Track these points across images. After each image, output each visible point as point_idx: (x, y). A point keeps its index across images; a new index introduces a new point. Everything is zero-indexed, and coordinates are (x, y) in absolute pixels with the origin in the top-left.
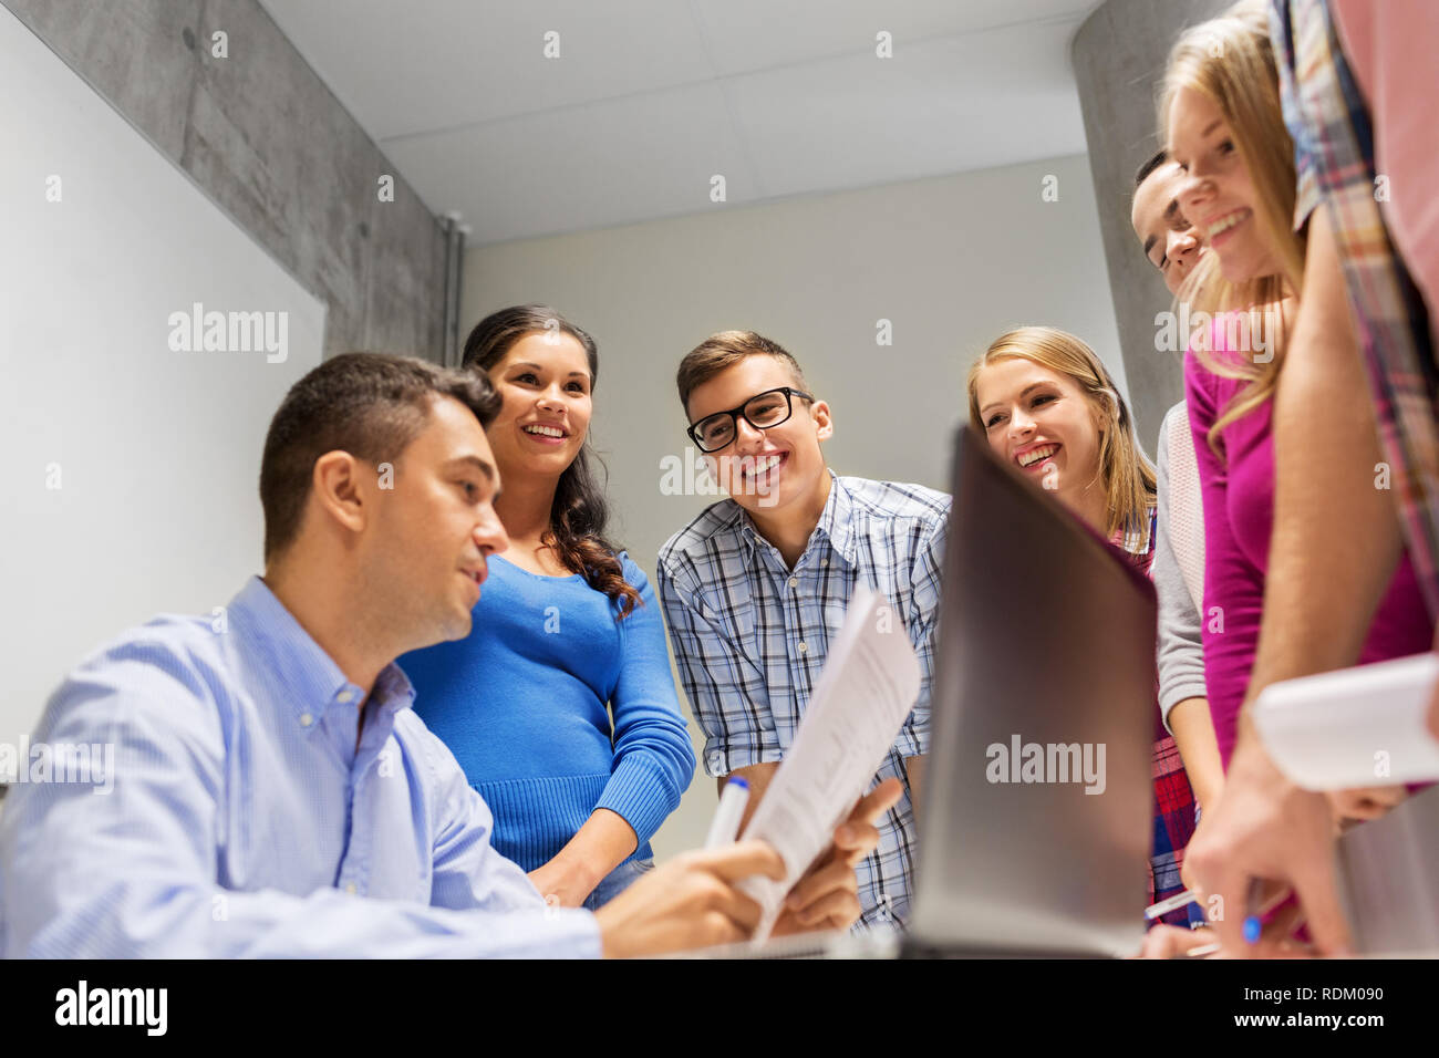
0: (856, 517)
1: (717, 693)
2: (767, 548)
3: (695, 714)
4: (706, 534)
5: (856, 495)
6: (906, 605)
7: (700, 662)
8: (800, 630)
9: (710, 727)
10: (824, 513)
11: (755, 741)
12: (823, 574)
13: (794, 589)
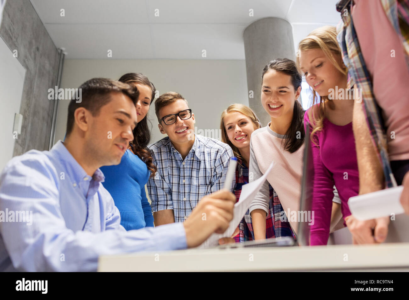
0: (201, 147)
1: (157, 189)
2: (178, 153)
3: (149, 194)
4: (158, 147)
5: (200, 140)
6: (213, 172)
7: (153, 180)
8: (184, 176)
9: (153, 198)
10: (194, 145)
11: (166, 203)
12: (192, 161)
13: (184, 165)
